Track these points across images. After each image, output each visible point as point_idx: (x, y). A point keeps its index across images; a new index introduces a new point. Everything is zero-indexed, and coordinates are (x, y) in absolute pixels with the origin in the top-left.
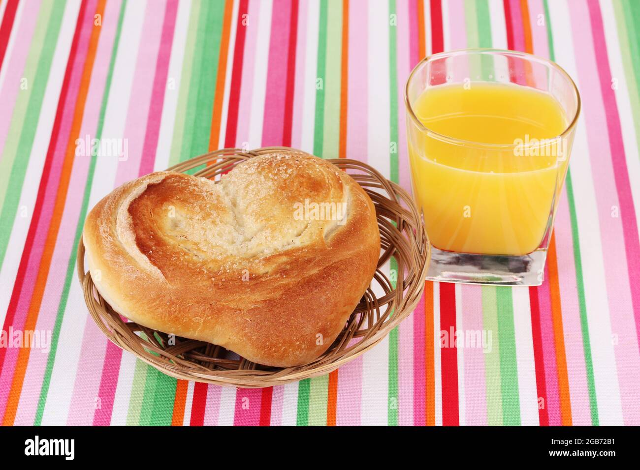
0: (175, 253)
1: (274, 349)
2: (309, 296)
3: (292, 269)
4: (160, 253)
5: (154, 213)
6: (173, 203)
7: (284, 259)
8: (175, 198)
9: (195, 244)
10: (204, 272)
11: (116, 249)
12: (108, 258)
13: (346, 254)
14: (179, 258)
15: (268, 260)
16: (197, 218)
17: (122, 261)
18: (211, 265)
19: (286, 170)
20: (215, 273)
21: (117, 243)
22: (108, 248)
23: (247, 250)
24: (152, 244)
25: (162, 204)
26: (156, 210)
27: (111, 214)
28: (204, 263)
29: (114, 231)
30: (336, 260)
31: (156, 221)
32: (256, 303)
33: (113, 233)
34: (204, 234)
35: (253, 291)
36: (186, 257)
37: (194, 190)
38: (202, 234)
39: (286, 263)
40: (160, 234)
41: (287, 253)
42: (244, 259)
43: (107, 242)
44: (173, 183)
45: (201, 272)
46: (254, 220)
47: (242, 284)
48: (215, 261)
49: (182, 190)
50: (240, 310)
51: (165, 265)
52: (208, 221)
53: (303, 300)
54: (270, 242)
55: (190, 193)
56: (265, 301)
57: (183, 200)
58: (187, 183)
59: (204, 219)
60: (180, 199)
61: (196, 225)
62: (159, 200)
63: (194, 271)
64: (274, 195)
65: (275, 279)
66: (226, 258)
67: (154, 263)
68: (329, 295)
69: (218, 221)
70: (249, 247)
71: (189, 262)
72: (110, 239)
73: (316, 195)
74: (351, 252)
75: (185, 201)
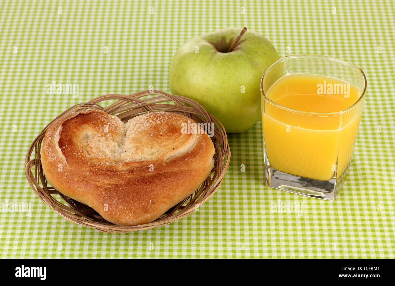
0: (77, 150)
1: (114, 213)
2: (140, 186)
3: (136, 170)
4: (69, 149)
5: (76, 128)
6: (89, 125)
7: (137, 165)
8: (91, 123)
9: (91, 148)
10: (88, 163)
11: (51, 144)
12: (45, 149)
13: (174, 169)
14: (78, 154)
15: (127, 164)
16: (98, 135)
17: (50, 151)
18: (94, 161)
19: (161, 120)
20: (94, 165)
21: (52, 141)
22: (47, 143)
23: (120, 157)
24: (67, 143)
25: (82, 124)
26: (78, 127)
27: (56, 126)
28: (91, 159)
29: (54, 135)
30: (166, 171)
31: (75, 133)
32: (110, 185)
33: (53, 136)
34: (98, 144)
35: (111, 178)
36: (82, 154)
37: (104, 121)
38: (97, 144)
39: (136, 167)
40: (74, 139)
41: (139, 162)
42: (115, 161)
43: (48, 140)
44: (95, 115)
45: (87, 163)
46: (130, 142)
47: (106, 174)
48: (98, 159)
49: (97, 119)
50: (101, 187)
51: (69, 156)
52: (104, 138)
53: (136, 188)
54: (134, 155)
55: (101, 122)
56: (115, 185)
57: (95, 125)
58: (102, 117)
59: (102, 136)
60: (94, 124)
61: (96, 138)
62: (81, 122)
63: (84, 162)
64: (147, 131)
65: (125, 174)
66: (104, 159)
67: (64, 154)
68: (153, 189)
69: (110, 138)
70: (122, 156)
71: (82, 156)
72: (50, 139)
73: (171, 135)
74: (177, 169)
75: (96, 125)
